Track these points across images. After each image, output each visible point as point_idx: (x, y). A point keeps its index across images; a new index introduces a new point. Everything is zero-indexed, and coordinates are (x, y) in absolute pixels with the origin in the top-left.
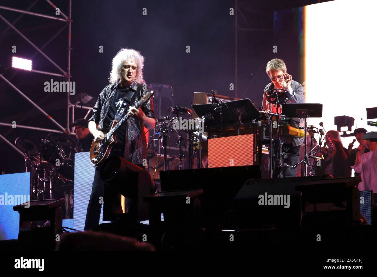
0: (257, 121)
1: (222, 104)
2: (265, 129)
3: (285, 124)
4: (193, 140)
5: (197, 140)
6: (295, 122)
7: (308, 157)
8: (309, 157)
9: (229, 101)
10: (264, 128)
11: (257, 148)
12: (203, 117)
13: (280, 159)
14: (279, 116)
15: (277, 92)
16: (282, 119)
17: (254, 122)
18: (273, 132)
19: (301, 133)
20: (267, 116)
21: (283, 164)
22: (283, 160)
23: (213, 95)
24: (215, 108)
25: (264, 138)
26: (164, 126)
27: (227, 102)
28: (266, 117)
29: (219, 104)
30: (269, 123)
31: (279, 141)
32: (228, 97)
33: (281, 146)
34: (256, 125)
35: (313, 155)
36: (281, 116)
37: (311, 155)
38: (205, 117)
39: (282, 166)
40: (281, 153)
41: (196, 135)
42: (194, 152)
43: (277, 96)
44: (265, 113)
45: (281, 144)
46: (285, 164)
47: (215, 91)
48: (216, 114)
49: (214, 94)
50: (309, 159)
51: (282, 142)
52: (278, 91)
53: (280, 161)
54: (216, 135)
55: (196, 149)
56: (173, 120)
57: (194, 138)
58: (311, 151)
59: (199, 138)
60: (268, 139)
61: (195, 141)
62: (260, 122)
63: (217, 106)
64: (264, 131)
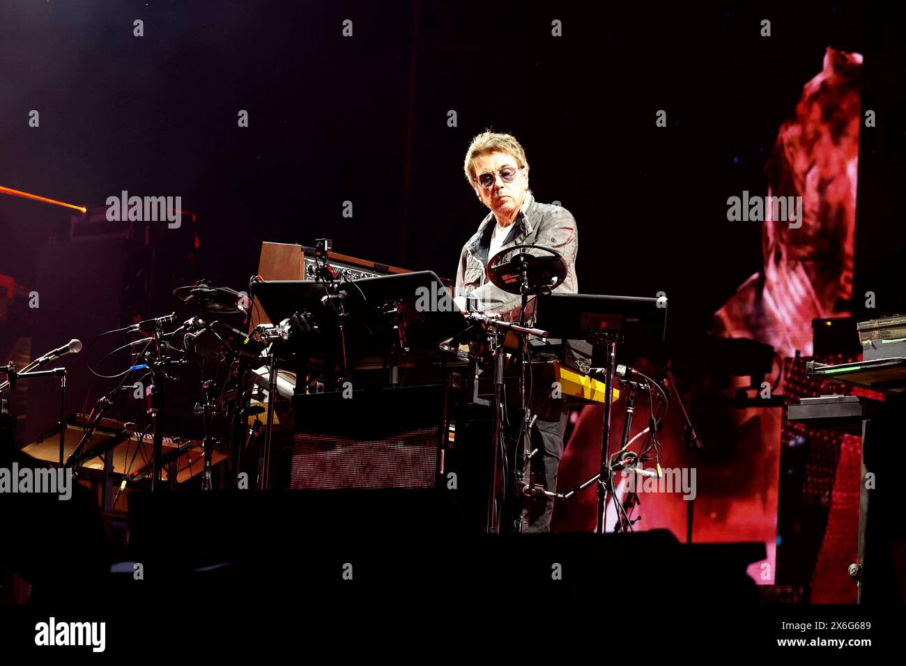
0: (454, 344)
1: (348, 286)
2: (480, 371)
3: (545, 359)
4: (250, 396)
5: (264, 396)
6: (575, 354)
7: (611, 468)
8: (615, 469)
9: (373, 276)
10: (477, 367)
11: (452, 431)
12: (282, 323)
13: (522, 471)
14: (527, 333)
15: (525, 255)
16: (536, 343)
17: (446, 348)
18: (504, 382)
19: (593, 391)
20: (489, 331)
21: (532, 486)
22: (531, 475)
23: (319, 253)
24: (325, 298)
25: (477, 400)
26: (159, 346)
27: (366, 278)
28: (485, 334)
29: (338, 283)
30: (494, 353)
31: (523, 414)
32: (371, 264)
33: (528, 428)
34: (453, 356)
35: (629, 462)
36: (533, 334)
37: (622, 463)
38: (290, 323)
39: (529, 491)
40: (527, 451)
41: (259, 379)
42: (251, 433)
43: (524, 269)
44: (482, 321)
45: (529, 423)
46: (539, 487)
47: (326, 242)
48: (325, 314)
49: (324, 252)
50: (614, 473)
51: (532, 416)
52: (526, 252)
53: (522, 477)
54: (322, 384)
55: (258, 423)
56: (188, 325)
57: (252, 389)
58: (624, 449)
59: (269, 388)
60: (486, 403)
61: (255, 397)
62: (464, 348)
63: (331, 291)
64: (477, 377)
